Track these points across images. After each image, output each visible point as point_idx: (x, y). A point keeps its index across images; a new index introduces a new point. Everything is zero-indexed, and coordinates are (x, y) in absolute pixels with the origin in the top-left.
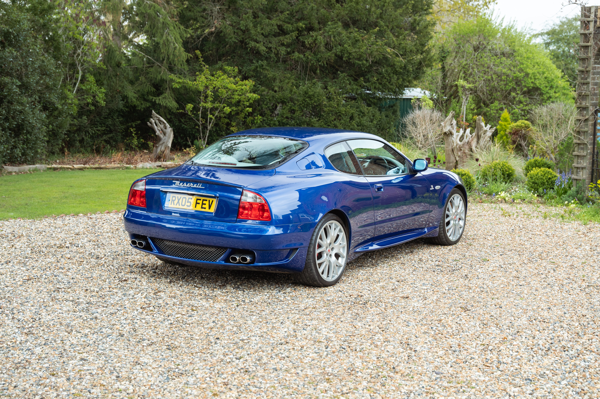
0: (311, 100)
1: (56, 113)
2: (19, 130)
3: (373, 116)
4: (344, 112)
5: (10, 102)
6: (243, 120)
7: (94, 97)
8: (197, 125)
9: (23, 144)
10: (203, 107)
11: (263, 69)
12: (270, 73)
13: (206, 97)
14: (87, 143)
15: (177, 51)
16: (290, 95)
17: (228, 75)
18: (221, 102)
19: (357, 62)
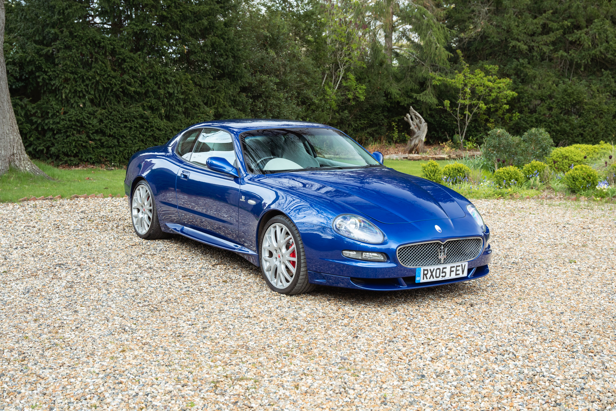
0: (570, 98)
1: (313, 107)
4: (606, 111)
5: (268, 97)
6: (502, 116)
7: (355, 93)
8: (456, 121)
10: (461, 103)
11: (523, 67)
12: (531, 72)
13: (465, 94)
15: (438, 51)
16: (549, 93)
17: (487, 73)
18: (479, 99)
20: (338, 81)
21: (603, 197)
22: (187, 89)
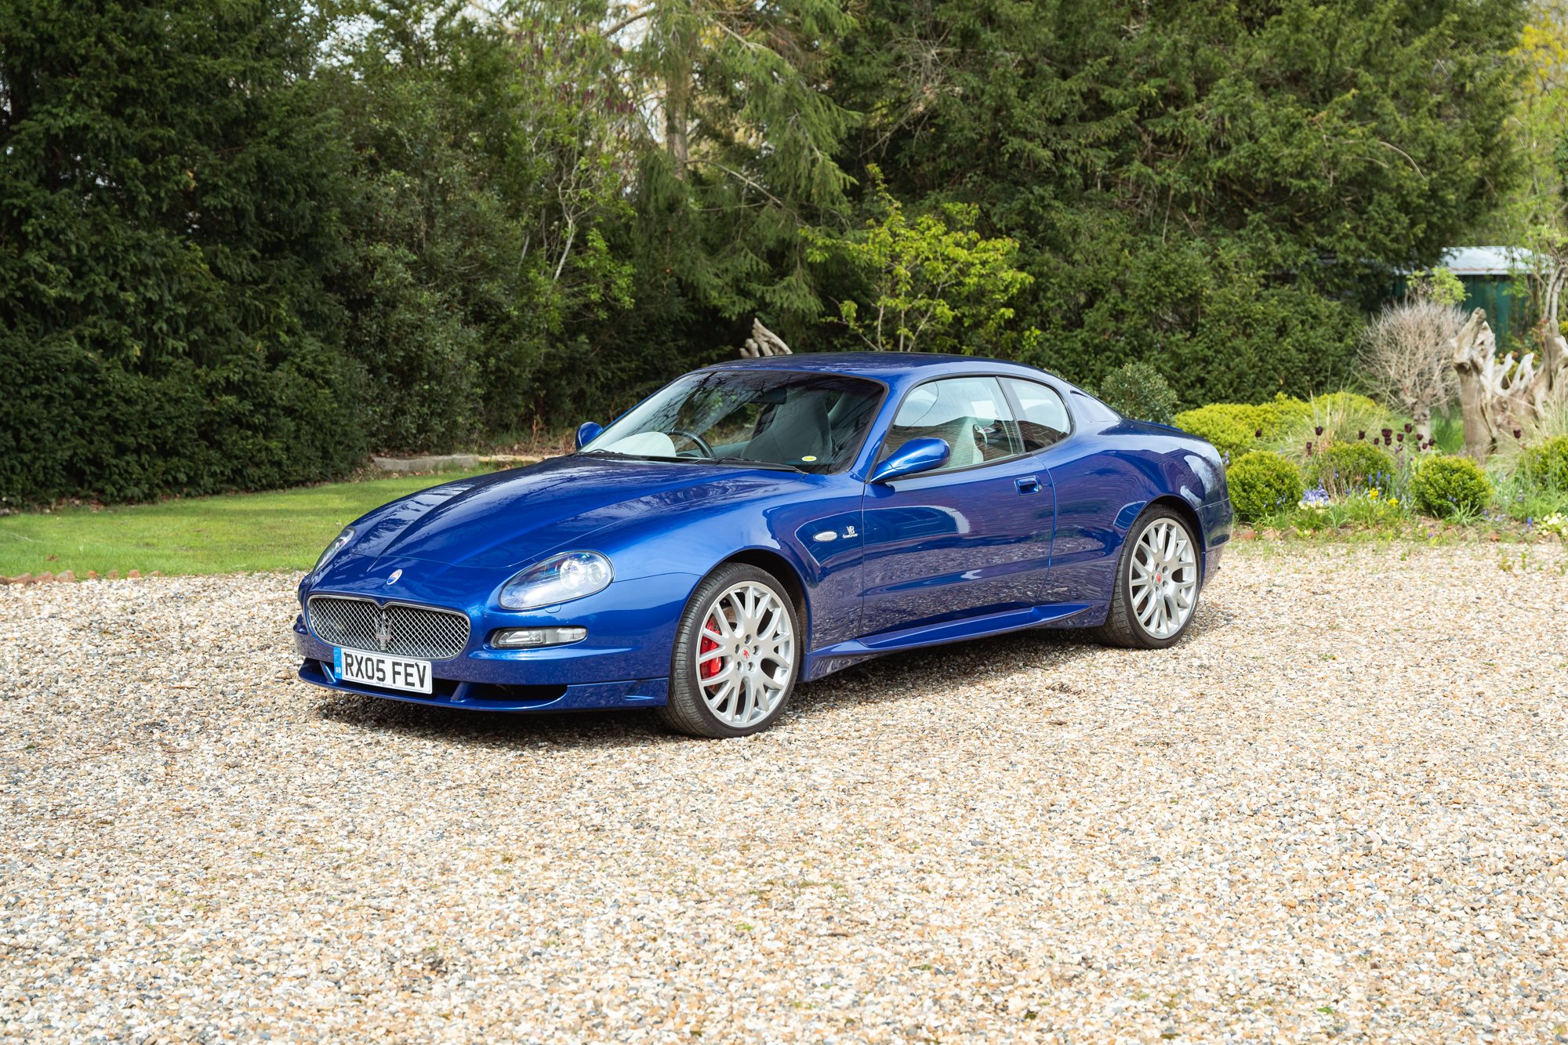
0: (1169, 285)
1: (505, 328)
2: (410, 369)
4: (1259, 316)
5: (391, 304)
7: (607, 286)
9: (422, 405)
10: (886, 307)
11: (1044, 207)
12: (1063, 219)
13: (895, 282)
14: (594, 402)
15: (817, 170)
16: (1114, 273)
17: (951, 224)
18: (933, 295)
19: (1295, 182)
20: (560, 255)
21: (1317, 528)
22: (198, 288)
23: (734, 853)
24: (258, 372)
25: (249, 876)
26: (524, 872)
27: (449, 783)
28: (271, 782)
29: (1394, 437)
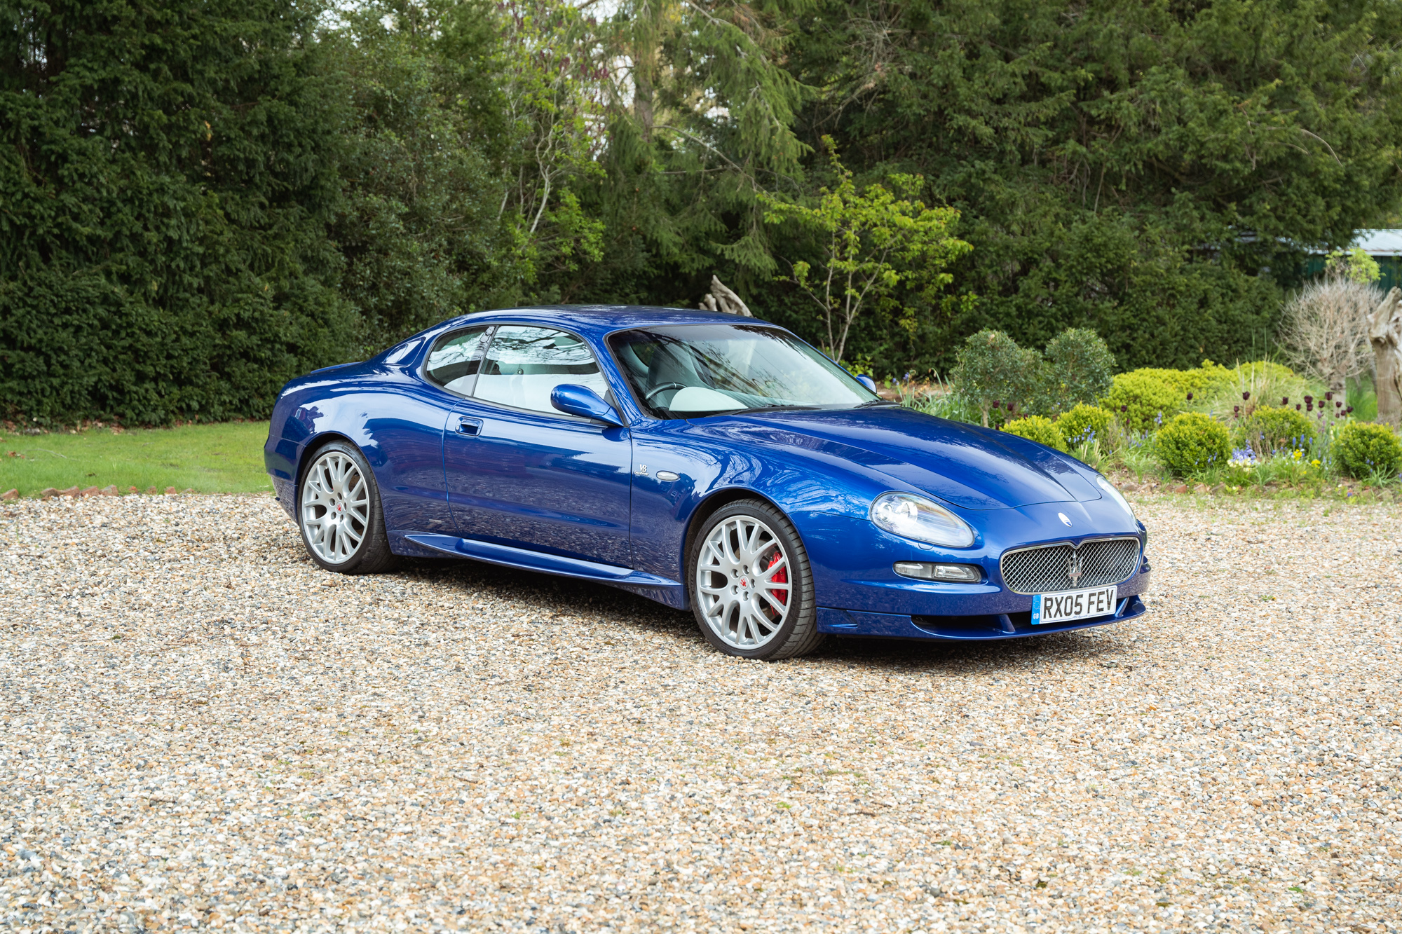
0: (1099, 256)
1: (485, 277)
2: (400, 313)
3: (1264, 299)
4: (1182, 288)
5: (383, 252)
6: (934, 302)
7: (577, 241)
8: (821, 312)
10: (835, 269)
11: (984, 181)
12: (1002, 191)
13: (844, 246)
15: (776, 138)
16: (1048, 244)
17: (898, 193)
18: (877, 259)
19: (1219, 164)
20: (536, 210)
21: (1244, 485)
22: (212, 231)
23: (763, 745)
24: (266, 310)
25: (343, 750)
26: (582, 755)
27: (497, 679)
28: (339, 674)
29: (1315, 403)
